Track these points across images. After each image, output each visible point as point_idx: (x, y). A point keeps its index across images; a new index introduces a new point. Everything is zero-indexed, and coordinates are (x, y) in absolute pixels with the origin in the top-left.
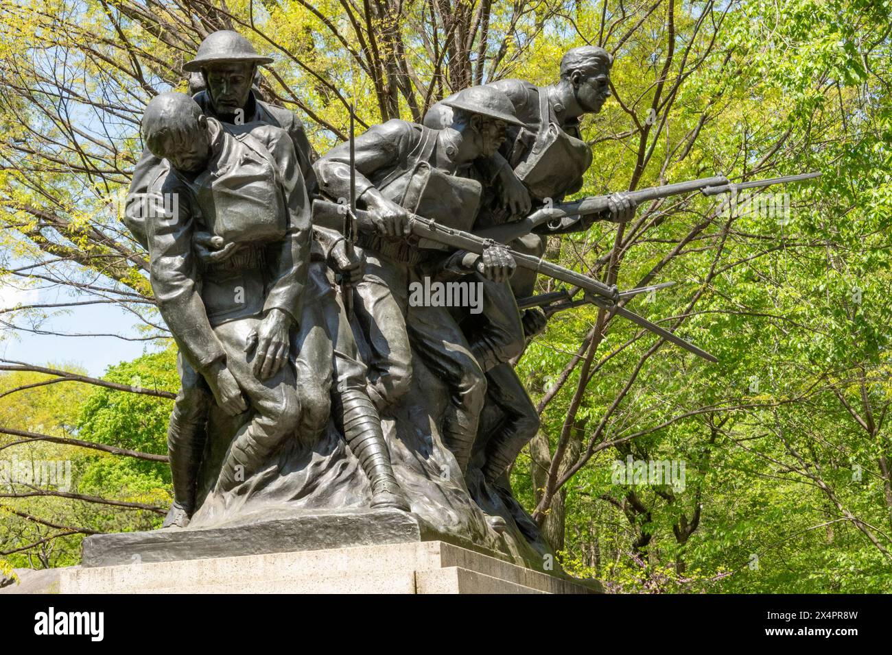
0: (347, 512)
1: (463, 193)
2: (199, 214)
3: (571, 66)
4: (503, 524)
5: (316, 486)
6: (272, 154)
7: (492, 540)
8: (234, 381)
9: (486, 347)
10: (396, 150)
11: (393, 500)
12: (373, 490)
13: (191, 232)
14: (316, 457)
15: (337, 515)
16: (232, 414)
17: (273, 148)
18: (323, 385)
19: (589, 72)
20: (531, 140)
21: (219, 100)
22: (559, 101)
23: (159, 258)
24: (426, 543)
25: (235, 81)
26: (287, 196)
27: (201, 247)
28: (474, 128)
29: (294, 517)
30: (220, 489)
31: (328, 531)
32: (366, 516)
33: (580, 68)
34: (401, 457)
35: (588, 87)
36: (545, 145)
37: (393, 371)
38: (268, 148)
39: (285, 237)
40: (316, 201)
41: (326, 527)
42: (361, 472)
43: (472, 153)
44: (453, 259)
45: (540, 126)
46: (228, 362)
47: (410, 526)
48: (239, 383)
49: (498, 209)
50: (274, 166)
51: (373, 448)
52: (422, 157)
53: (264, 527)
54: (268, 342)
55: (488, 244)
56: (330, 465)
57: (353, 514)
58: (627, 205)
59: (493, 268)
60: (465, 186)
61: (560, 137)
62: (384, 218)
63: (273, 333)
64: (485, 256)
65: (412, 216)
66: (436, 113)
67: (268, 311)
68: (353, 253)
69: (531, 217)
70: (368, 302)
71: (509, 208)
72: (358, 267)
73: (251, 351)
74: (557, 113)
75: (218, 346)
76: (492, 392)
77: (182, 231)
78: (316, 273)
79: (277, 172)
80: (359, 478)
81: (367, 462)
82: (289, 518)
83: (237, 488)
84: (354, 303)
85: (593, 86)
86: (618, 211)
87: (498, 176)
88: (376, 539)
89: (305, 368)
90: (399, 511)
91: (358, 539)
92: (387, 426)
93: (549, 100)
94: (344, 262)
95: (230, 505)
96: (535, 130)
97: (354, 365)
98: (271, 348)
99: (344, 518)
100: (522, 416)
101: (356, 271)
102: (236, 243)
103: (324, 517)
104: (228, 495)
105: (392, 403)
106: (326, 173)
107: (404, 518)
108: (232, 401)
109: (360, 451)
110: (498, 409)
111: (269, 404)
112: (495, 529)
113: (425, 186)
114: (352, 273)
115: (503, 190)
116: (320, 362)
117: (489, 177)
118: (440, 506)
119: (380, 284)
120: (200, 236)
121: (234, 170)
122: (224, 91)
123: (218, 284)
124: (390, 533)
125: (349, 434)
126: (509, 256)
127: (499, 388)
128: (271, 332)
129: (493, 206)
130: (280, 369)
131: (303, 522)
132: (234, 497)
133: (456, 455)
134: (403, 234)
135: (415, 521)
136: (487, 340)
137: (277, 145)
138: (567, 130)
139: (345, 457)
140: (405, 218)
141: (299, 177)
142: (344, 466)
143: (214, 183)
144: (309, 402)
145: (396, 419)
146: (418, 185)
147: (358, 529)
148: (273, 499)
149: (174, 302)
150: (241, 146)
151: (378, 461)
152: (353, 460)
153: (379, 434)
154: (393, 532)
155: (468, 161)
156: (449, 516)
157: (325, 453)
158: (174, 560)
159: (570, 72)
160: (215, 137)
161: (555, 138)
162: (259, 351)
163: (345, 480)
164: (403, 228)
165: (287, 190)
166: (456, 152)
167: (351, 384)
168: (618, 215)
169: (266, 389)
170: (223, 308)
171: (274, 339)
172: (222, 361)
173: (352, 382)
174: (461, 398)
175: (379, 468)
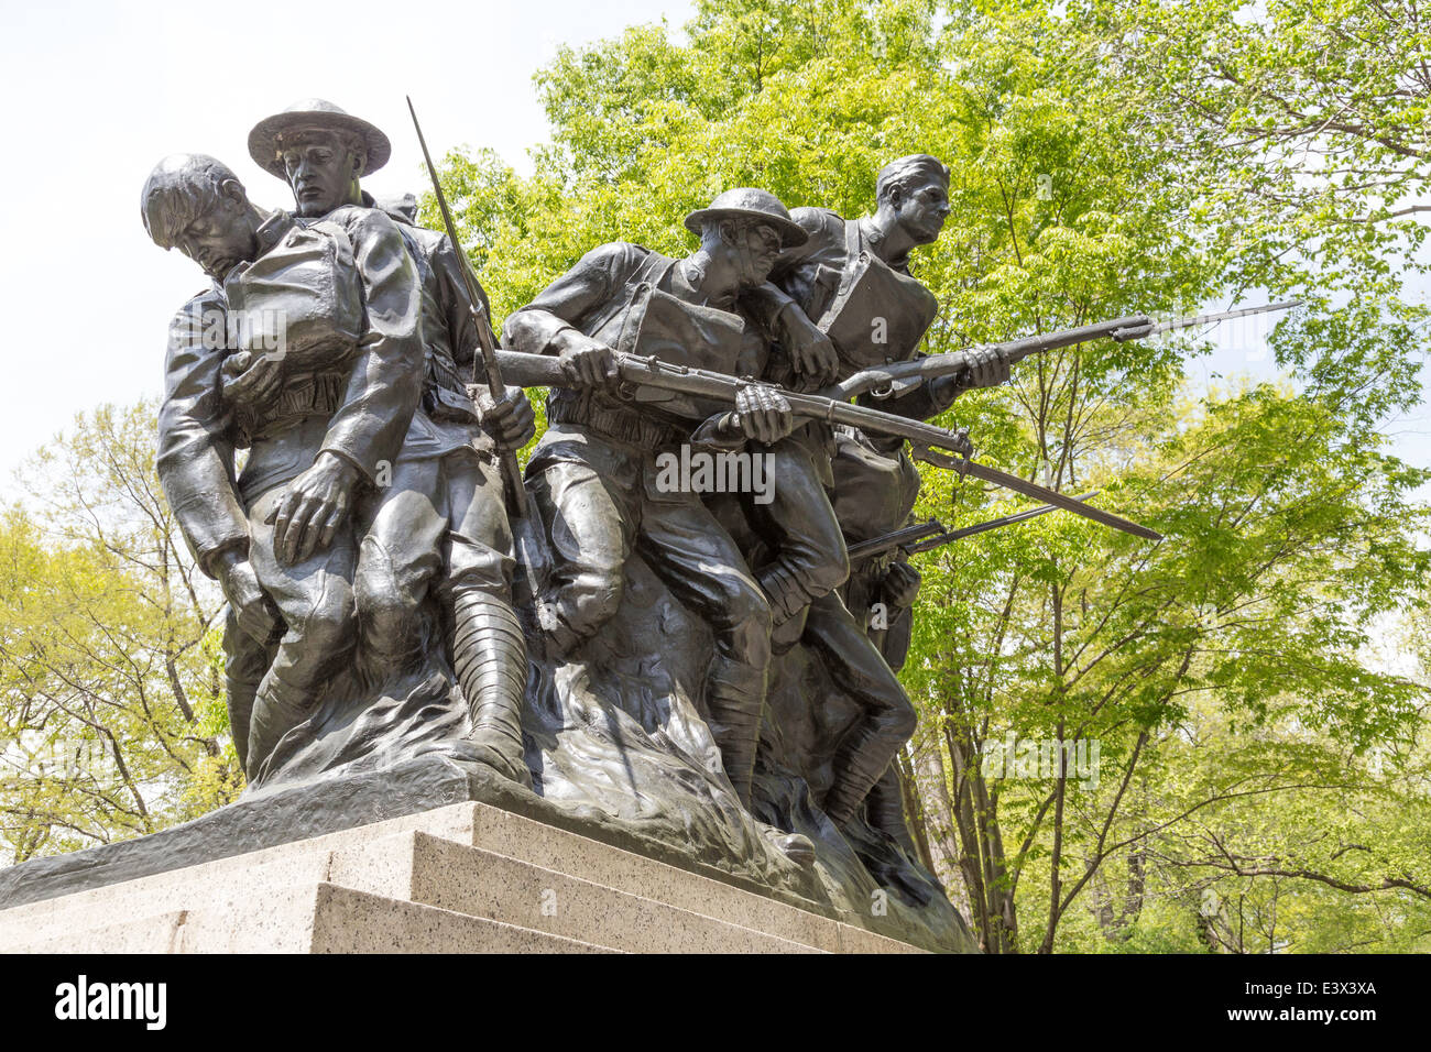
3: (888, 181)
4: (812, 850)
6: (353, 237)
8: (255, 578)
10: (607, 278)
17: (354, 229)
18: (399, 573)
19: (914, 182)
20: (837, 278)
21: (301, 191)
22: (875, 229)
23: (167, 403)
25: (317, 158)
26: (368, 288)
34: (586, 717)
35: (913, 203)
36: (853, 281)
37: (584, 580)
38: (346, 230)
39: (358, 347)
43: (729, 278)
45: (847, 258)
46: (251, 549)
47: (452, 785)
48: (259, 579)
52: (644, 282)
54: (297, 499)
56: (402, 715)
58: (994, 357)
59: (752, 414)
61: (873, 268)
63: (308, 484)
64: (739, 400)
65: (621, 353)
67: (317, 459)
70: (558, 487)
74: (872, 243)
85: (922, 200)
86: (980, 366)
89: (377, 550)
90: (445, 759)
93: (860, 232)
96: (840, 266)
97: (481, 552)
98: (302, 509)
100: (886, 707)
101: (509, 420)
106: (512, 327)
108: (248, 611)
110: (850, 699)
111: (291, 606)
112: (789, 855)
113: (643, 316)
116: (403, 539)
119: (580, 464)
121: (275, 253)
123: (266, 441)
124: (417, 805)
125: (460, 664)
126: (779, 399)
127: (847, 668)
128: (304, 486)
130: (319, 547)
134: (607, 379)
135: (462, 774)
136: (790, 566)
140: (609, 355)
142: (431, 715)
143: (243, 274)
146: (637, 316)
148: (295, 780)
156: (638, 805)
157: (399, 696)
159: (887, 188)
160: (265, 222)
163: (424, 737)
164: (604, 369)
165: (368, 282)
166: (702, 276)
167: (471, 581)
168: (981, 373)
169: (291, 581)
170: (263, 471)
171: (307, 494)
172: (243, 548)
173: (473, 578)
174: (729, 640)
175: (486, 708)
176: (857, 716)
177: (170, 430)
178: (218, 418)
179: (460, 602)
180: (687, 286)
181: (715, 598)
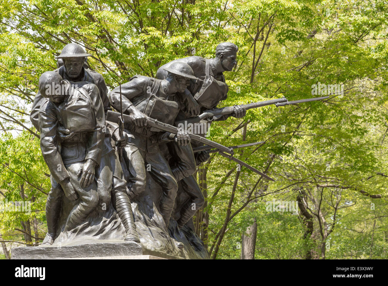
0: (115, 242)
1: (170, 108)
2: (60, 120)
3: (220, 51)
4: (182, 246)
5: (104, 230)
6: (90, 96)
7: (177, 252)
8: (73, 187)
9: (179, 171)
10: (143, 89)
11: (133, 238)
12: (126, 233)
14: (104, 219)
15: (111, 243)
16: (71, 200)
17: (90, 93)
18: (108, 190)
19: (227, 54)
20: (201, 83)
21: (70, 72)
22: (214, 66)
23: (44, 137)
24: (144, 256)
25: (76, 65)
26: (96, 113)
27: (60, 133)
28: (176, 80)
29: (94, 243)
30: (66, 230)
31: (107, 249)
32: (122, 244)
33: (224, 52)
34: (140, 218)
35: (227, 60)
36: (207, 85)
37: (138, 183)
38: (89, 93)
42: (122, 225)
43: (174, 89)
44: (166, 135)
45: (206, 77)
46: (70, 180)
47: (139, 248)
49: (186, 112)
50: (91, 101)
51: (127, 216)
52: (153, 93)
53: (82, 247)
54: (86, 172)
56: (110, 222)
57: (117, 243)
58: (242, 111)
59: (181, 140)
60: (171, 105)
61: (213, 82)
62: (136, 119)
63: (88, 169)
64: (178, 135)
65: (148, 118)
67: (87, 160)
68: (123, 135)
69: (200, 116)
70: (129, 153)
72: (124, 141)
73: (80, 176)
74: (213, 71)
75: (67, 173)
77: (53, 126)
78: (107, 142)
79: (92, 104)
80: (121, 227)
81: (125, 221)
82: (92, 244)
83: (73, 230)
84: (123, 154)
85: (229, 60)
87: (186, 99)
88: (126, 253)
89: (101, 183)
90: (135, 242)
91: (119, 253)
92: (134, 206)
93: (210, 65)
94: (119, 138)
95: (70, 237)
96: (203, 79)
97: (121, 181)
98: (88, 175)
99: (114, 244)
100: (197, 197)
101: (124, 142)
102: (74, 132)
103: (106, 244)
104: (69, 233)
105: (137, 196)
106: (114, 98)
107: (137, 245)
108: (71, 195)
109: (122, 217)
110: (187, 194)
111: (86, 198)
112: (179, 247)
113: (154, 105)
114: (122, 143)
115: (188, 105)
117: (182, 99)
118: (154, 239)
119: (134, 145)
120: (61, 129)
121: (75, 103)
122: (72, 69)
123: (67, 147)
125: (118, 210)
126: (187, 136)
127: (187, 185)
128: (87, 169)
130: (91, 184)
131: (98, 245)
132: (71, 234)
134: (144, 126)
135: (141, 247)
136: (180, 167)
137: (93, 92)
138: (216, 78)
139: (116, 219)
140: (145, 119)
141: (101, 105)
142: (115, 223)
143: (66, 108)
144: (103, 197)
145: (139, 202)
146: (151, 104)
147: (119, 249)
148: (87, 235)
149: (49, 156)
150: (78, 92)
151: (129, 221)
152: (119, 220)
153: (130, 209)
154: (132, 251)
155: (173, 94)
156: (157, 243)
157: (108, 218)
159: (219, 54)
161: (211, 82)
162: (83, 176)
163: (116, 228)
164: (144, 124)
165: (96, 111)
166: (168, 90)
167: (119, 189)
168: (238, 115)
169: (85, 192)
170: (69, 157)
171: (89, 172)
172: (68, 179)
173: (120, 188)
174: (167, 193)
175: (129, 224)
176: (188, 199)
177: (47, 147)
179: (117, 194)
180: (164, 93)
181: (164, 182)
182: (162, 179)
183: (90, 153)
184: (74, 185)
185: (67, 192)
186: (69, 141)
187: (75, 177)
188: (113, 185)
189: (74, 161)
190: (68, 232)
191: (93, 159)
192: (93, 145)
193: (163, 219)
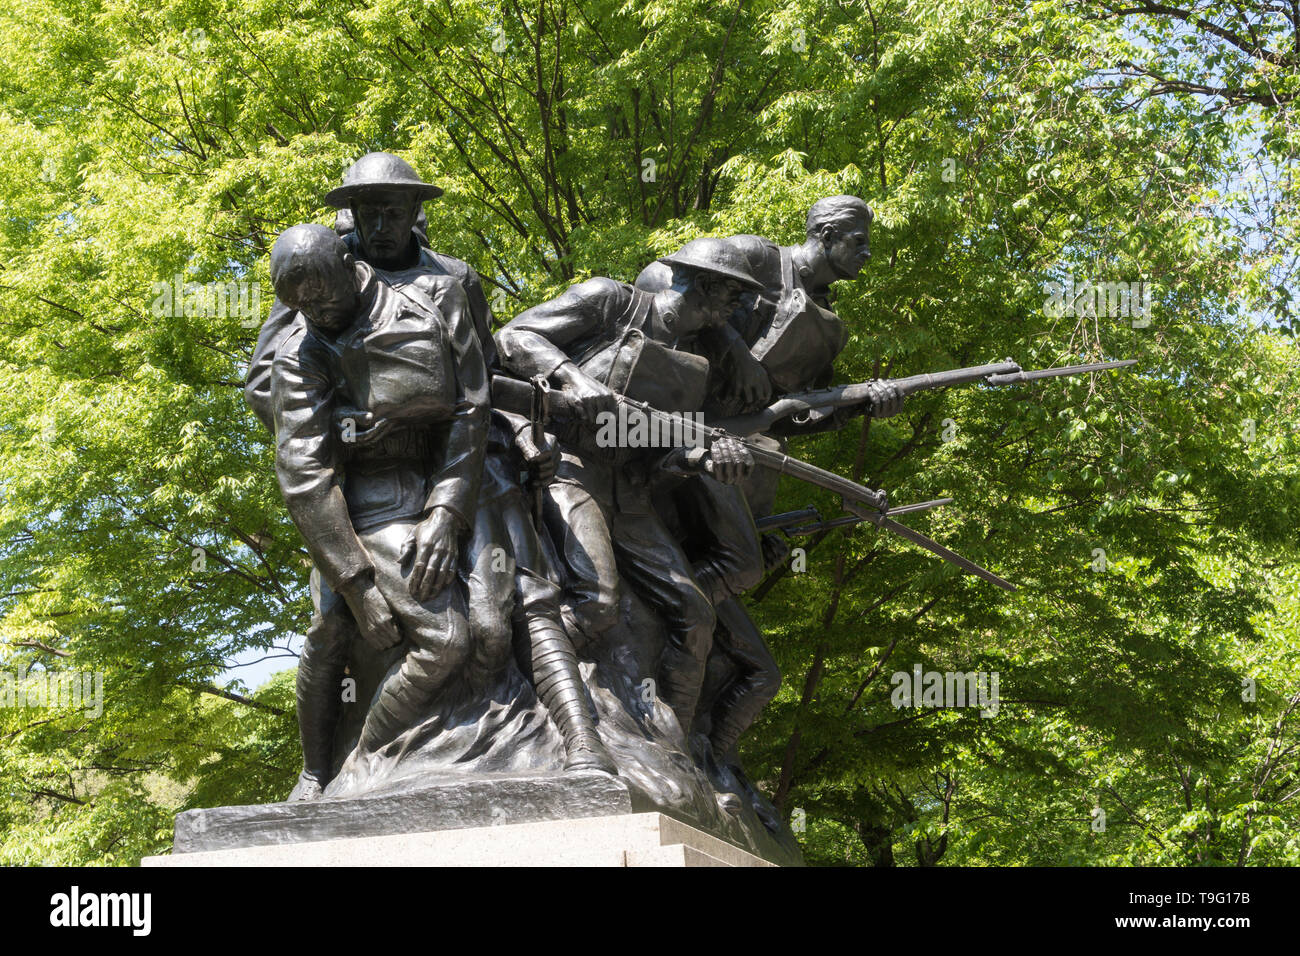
0: (532, 775)
1: (689, 371)
2: (342, 384)
3: (820, 220)
5: (492, 743)
6: (440, 307)
7: (724, 824)
8: (384, 602)
9: (715, 574)
10: (600, 315)
11: (594, 759)
12: (568, 749)
13: (331, 407)
14: (494, 705)
15: (519, 779)
16: (381, 647)
17: (440, 300)
18: (501, 610)
19: (843, 225)
20: (772, 310)
21: (372, 241)
22: (806, 264)
23: (288, 440)
24: (639, 815)
25: (393, 215)
26: (459, 361)
28: (700, 289)
29: (461, 783)
30: (362, 749)
31: (506, 802)
32: (558, 781)
33: (832, 222)
34: (604, 710)
35: (842, 245)
36: (788, 317)
38: (433, 300)
39: (453, 414)
40: (495, 377)
41: (503, 796)
42: (551, 726)
43: (697, 318)
44: (672, 456)
45: (782, 292)
46: (377, 577)
47: (617, 793)
48: (389, 603)
49: (728, 398)
52: (632, 325)
53: (421, 796)
54: (430, 549)
55: (717, 434)
56: (510, 717)
57: (541, 778)
58: (893, 396)
59: (724, 466)
60: (688, 362)
61: (807, 308)
62: (583, 399)
63: (436, 537)
64: (714, 450)
65: (619, 398)
66: (650, 275)
67: (431, 510)
69: (773, 408)
70: (563, 507)
71: (743, 395)
72: (549, 459)
73: (407, 562)
74: (803, 278)
75: (364, 557)
76: (720, 638)
77: (320, 404)
78: (495, 466)
79: (445, 330)
80: (549, 733)
81: (560, 712)
82: (454, 784)
83: (385, 748)
84: (544, 510)
85: (848, 244)
86: (882, 402)
87: (729, 354)
88: (572, 813)
89: (479, 587)
91: (548, 811)
92: (586, 670)
93: (793, 262)
94: (531, 451)
95: (376, 770)
96: (775, 298)
97: (542, 585)
98: (434, 558)
99: (528, 783)
100: (757, 669)
101: (547, 465)
102: (390, 421)
103: (500, 783)
104: (374, 758)
105: (592, 640)
106: (510, 345)
107: (610, 783)
108: (381, 628)
109: (551, 699)
110: (728, 660)
111: (429, 633)
112: (727, 810)
113: (636, 361)
114: (541, 466)
115: (735, 371)
116: (497, 581)
118: (656, 774)
119: (577, 486)
120: (343, 412)
121: (388, 326)
122: (379, 228)
123: (366, 477)
124: (590, 804)
125: (537, 675)
126: (744, 451)
127: (729, 635)
128: (433, 538)
129: (723, 394)
130: (444, 586)
131: (472, 789)
132: (381, 759)
133: (677, 712)
135: (625, 787)
136: (716, 565)
137: (446, 296)
138: (815, 300)
139: (531, 706)
140: (610, 399)
141: (474, 342)
142: (529, 718)
143: (364, 342)
144: (484, 630)
145: (597, 662)
146: (628, 359)
147: (546, 797)
148: (433, 761)
149: (306, 497)
150: (399, 296)
151: (573, 709)
153: (576, 676)
154: (594, 802)
155: (691, 333)
156: (669, 787)
157: (504, 701)
158: (297, 842)
159: (819, 227)
160: (365, 284)
161: (801, 307)
162: (418, 562)
163: (530, 736)
165: (458, 354)
166: (677, 319)
167: (537, 610)
168: (881, 408)
169: (427, 613)
170: (371, 506)
171: (437, 546)
172: (368, 575)
173: (540, 607)
174: (683, 638)
175: (575, 719)
176: (733, 674)
177: (299, 469)
178: (329, 461)
179: (531, 626)
181: (675, 603)
182: (665, 596)
183: (442, 488)
184: (389, 592)
185: (365, 618)
186: (370, 455)
187: (392, 569)
188: (518, 596)
189: (389, 516)
190: (369, 756)
191: (452, 505)
192: (451, 463)
193: (675, 719)
